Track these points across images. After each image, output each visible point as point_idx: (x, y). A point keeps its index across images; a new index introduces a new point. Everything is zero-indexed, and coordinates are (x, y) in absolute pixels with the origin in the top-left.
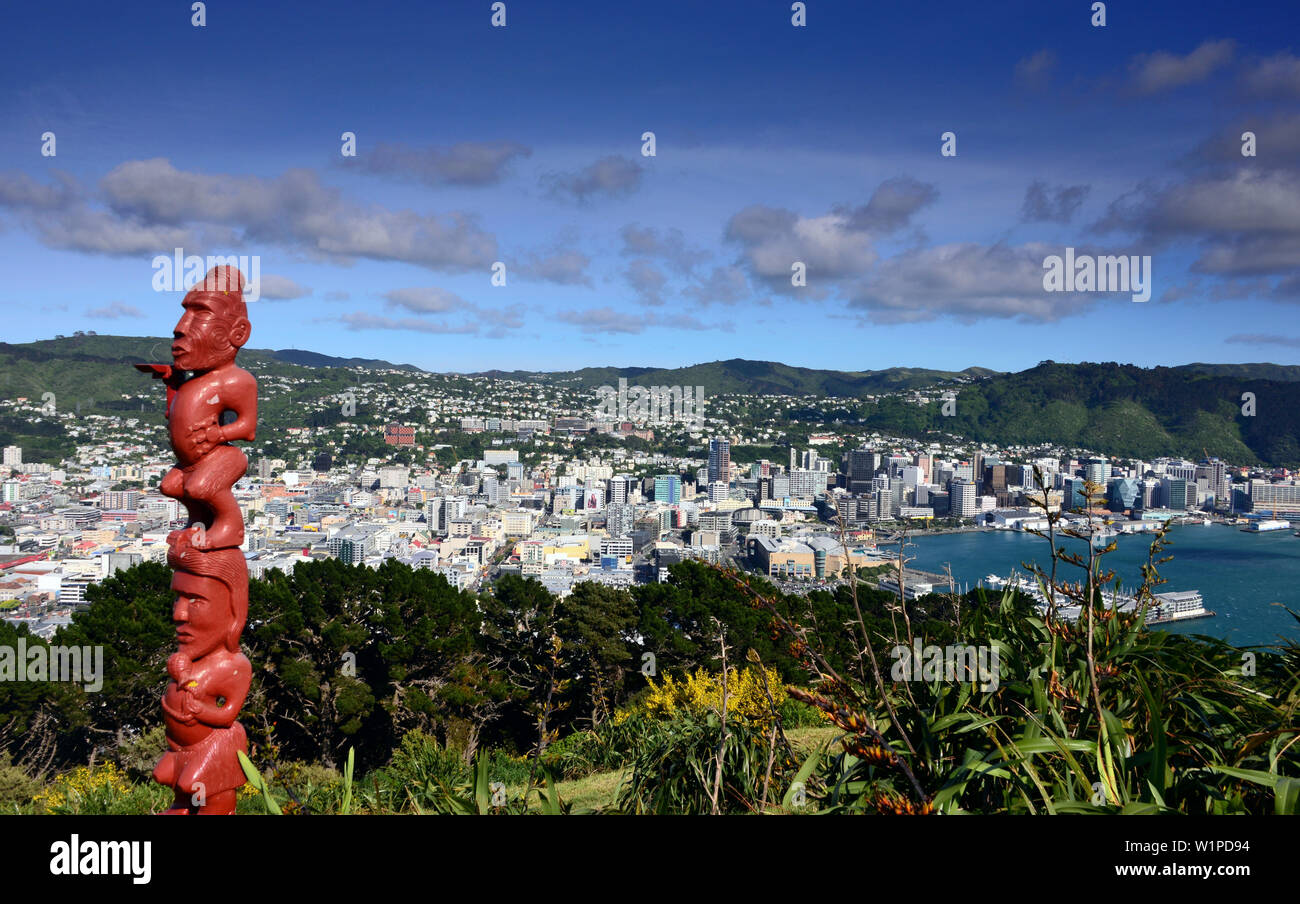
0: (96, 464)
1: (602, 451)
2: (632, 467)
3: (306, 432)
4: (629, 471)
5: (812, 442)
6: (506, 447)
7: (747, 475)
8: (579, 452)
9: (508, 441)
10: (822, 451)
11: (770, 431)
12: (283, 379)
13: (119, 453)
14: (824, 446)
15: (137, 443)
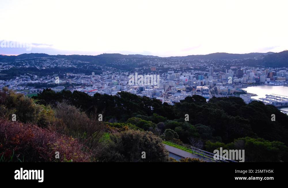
0: (105, 75)
1: (189, 71)
2: (195, 73)
3: (138, 68)
4: (194, 74)
5: (231, 68)
6: (171, 70)
7: (217, 75)
8: (185, 71)
9: (172, 69)
10: (233, 70)
11: (222, 66)
12: (135, 60)
13: (109, 73)
14: (234, 69)
15: (112, 71)
